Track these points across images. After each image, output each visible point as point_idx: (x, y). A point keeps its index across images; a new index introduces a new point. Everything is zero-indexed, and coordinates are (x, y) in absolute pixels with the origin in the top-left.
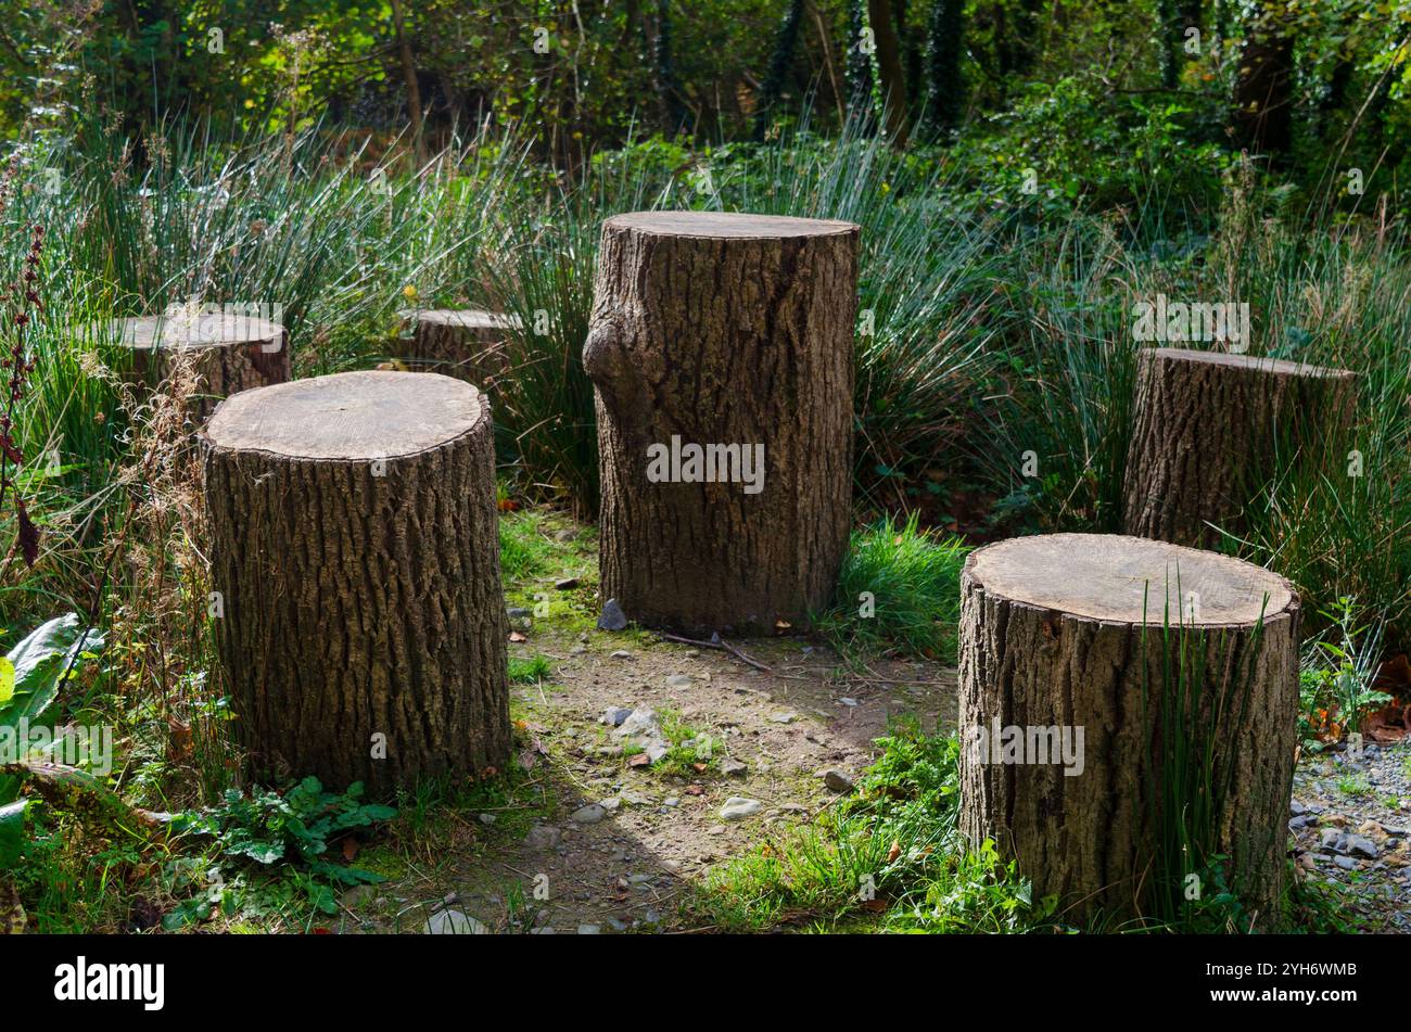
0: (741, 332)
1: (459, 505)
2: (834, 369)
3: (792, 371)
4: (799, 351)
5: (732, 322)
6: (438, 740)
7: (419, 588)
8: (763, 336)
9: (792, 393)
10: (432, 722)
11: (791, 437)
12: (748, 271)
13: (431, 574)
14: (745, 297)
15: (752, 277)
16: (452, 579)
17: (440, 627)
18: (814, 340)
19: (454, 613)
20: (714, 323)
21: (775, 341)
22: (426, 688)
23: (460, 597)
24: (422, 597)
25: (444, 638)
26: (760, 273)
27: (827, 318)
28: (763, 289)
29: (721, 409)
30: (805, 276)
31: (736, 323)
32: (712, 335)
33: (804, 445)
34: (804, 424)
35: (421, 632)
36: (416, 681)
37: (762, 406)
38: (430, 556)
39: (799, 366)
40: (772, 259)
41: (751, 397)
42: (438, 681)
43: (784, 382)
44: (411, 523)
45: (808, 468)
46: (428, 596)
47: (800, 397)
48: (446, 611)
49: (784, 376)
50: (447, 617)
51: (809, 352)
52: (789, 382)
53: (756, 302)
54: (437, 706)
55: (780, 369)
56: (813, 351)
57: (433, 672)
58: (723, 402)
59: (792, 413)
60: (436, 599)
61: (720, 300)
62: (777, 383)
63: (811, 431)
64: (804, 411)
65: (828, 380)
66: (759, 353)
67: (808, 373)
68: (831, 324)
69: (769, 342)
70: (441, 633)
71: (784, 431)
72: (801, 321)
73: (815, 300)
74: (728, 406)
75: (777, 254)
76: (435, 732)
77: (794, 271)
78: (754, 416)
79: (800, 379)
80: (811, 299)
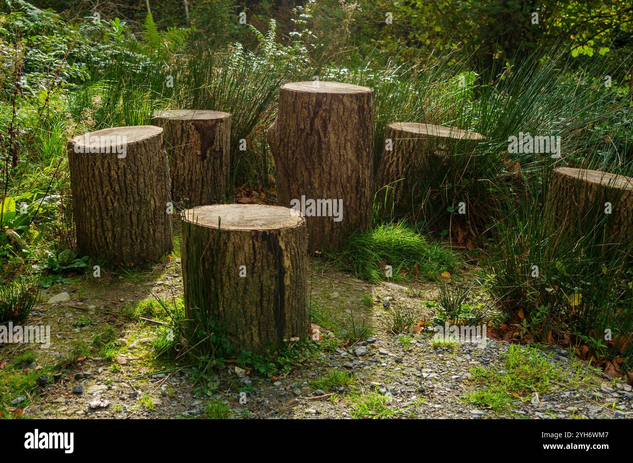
0: (301, 129)
1: (118, 168)
2: (345, 149)
3: (320, 148)
4: (323, 139)
5: (298, 125)
6: (110, 248)
7: (103, 193)
8: (309, 132)
9: (320, 157)
10: (108, 240)
11: (320, 174)
12: (304, 105)
13: (107, 189)
14: (303, 115)
15: (305, 108)
16: (115, 193)
17: (110, 208)
18: (332, 136)
19: (116, 204)
20: (293, 123)
21: (313, 134)
22: (105, 228)
23: (118, 199)
24: (104, 197)
25: (112, 212)
26: (308, 106)
27: (340, 128)
28: (309, 113)
29: (295, 159)
30: (326, 109)
31: (299, 125)
32: (292, 129)
33: (327, 179)
34: (327, 169)
35: (103, 208)
36: (102, 226)
37: (308, 160)
38: (106, 182)
39: (323, 146)
40: (312, 101)
41: (304, 156)
42: (110, 227)
43: (316, 151)
44: (100, 171)
45: (329, 188)
46: (106, 197)
47: (324, 158)
48: (113, 203)
49: (316, 149)
50: (113, 205)
51: (329, 141)
52: (319, 152)
53: (307, 117)
54: (110, 235)
55: (315, 146)
56: (331, 140)
57: (108, 223)
58: (295, 156)
59: (320, 164)
60: (108, 198)
61: (295, 115)
62: (314, 151)
63: (330, 174)
64: (326, 165)
65: (342, 153)
66: (307, 138)
67: (328, 149)
68: (343, 130)
69: (311, 134)
70: (111, 210)
71: (317, 171)
72: (325, 127)
73: (332, 119)
74: (297, 159)
75: (314, 99)
76: (109, 245)
77: (321, 107)
78: (305, 163)
79: (324, 151)
80: (329, 119)
